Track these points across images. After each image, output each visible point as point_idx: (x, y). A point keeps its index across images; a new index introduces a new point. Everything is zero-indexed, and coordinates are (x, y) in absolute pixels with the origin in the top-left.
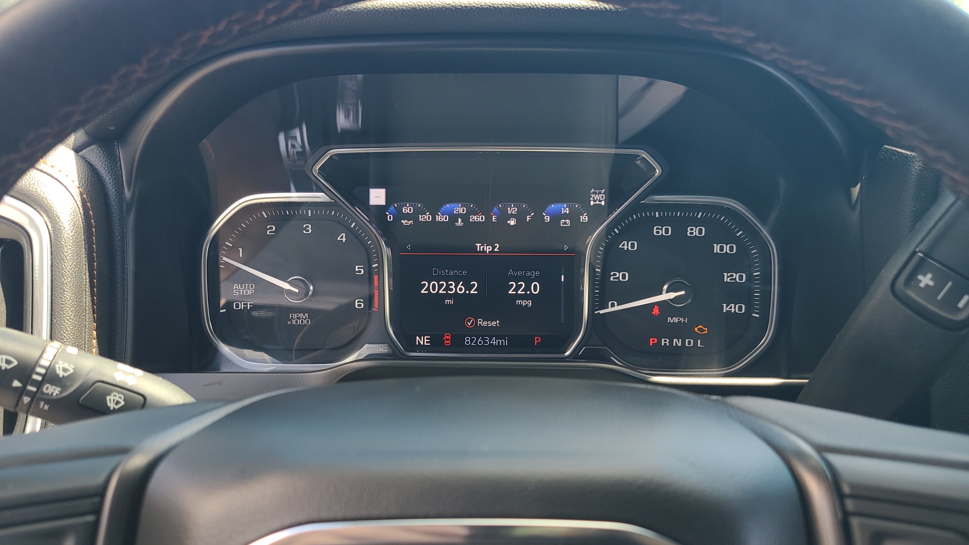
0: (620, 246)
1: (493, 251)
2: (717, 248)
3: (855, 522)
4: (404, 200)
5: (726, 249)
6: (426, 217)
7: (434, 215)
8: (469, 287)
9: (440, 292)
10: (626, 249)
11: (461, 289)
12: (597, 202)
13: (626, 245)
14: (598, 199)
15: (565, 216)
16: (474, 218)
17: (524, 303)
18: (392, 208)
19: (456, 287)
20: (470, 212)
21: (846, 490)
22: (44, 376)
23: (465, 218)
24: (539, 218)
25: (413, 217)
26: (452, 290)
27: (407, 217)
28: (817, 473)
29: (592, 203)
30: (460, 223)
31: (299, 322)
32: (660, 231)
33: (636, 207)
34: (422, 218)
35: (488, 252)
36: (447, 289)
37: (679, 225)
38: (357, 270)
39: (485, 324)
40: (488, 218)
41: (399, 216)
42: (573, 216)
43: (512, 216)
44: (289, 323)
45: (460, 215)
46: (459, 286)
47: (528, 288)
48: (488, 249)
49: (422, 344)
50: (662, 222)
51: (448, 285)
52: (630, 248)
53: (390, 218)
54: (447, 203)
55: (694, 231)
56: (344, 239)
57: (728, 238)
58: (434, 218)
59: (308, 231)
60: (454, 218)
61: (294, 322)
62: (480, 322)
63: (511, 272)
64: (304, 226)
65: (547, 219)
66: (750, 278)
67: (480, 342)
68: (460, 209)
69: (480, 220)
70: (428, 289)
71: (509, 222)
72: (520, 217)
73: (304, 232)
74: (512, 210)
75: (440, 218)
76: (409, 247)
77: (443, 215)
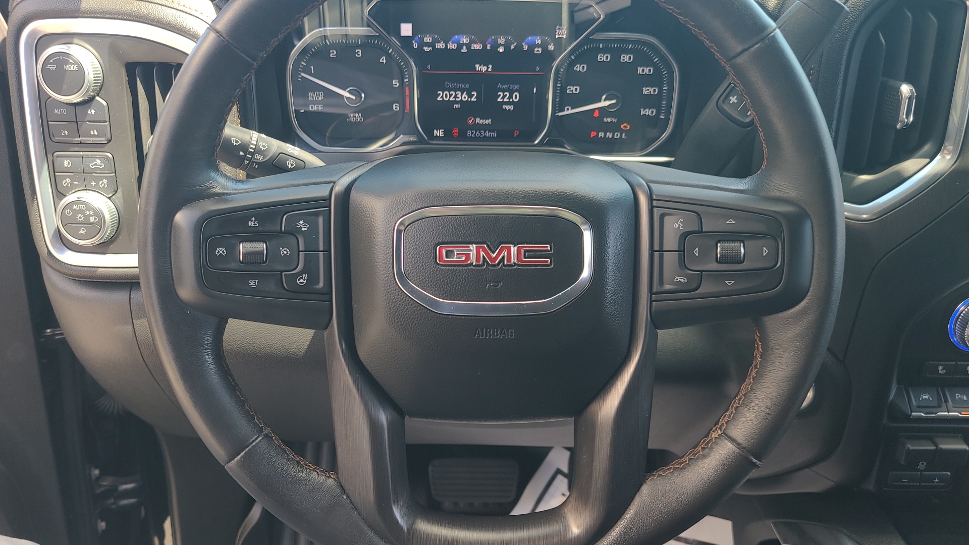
0: (575, 69)
1: (487, 70)
2: (640, 70)
3: (655, 209)
4: (426, 33)
5: (646, 70)
6: (440, 45)
7: (446, 42)
8: (470, 96)
9: (451, 99)
10: (578, 71)
11: (465, 97)
12: (561, 36)
13: (578, 68)
14: (562, 33)
15: (538, 46)
16: (474, 46)
17: (508, 107)
18: (417, 38)
19: (462, 95)
20: (472, 42)
21: (654, 197)
22: (254, 149)
23: (468, 46)
24: (520, 47)
25: (432, 45)
26: (458, 98)
27: (428, 45)
28: (644, 192)
29: (557, 37)
30: (464, 50)
31: (355, 119)
32: (602, 58)
33: (586, 40)
34: (437, 46)
35: (483, 71)
36: (456, 97)
37: (616, 53)
38: (394, 83)
39: (481, 122)
40: (485, 46)
41: (422, 44)
42: (544, 46)
43: (501, 45)
44: (348, 120)
45: (464, 44)
46: (464, 96)
47: (511, 97)
48: (484, 69)
49: (438, 135)
50: (604, 51)
51: (456, 95)
52: (581, 70)
53: (415, 45)
54: (455, 35)
55: (625, 58)
56: (385, 61)
57: (648, 63)
58: (446, 46)
59: (359, 54)
60: (460, 46)
61: (352, 120)
62: (478, 120)
63: (499, 86)
64: (356, 51)
65: (526, 48)
66: (661, 91)
67: (478, 134)
68: (465, 40)
69: (478, 48)
70: (442, 97)
71: (498, 50)
72: (507, 46)
73: (357, 55)
74: (502, 41)
75: (451, 46)
76: (429, 67)
77: (453, 43)
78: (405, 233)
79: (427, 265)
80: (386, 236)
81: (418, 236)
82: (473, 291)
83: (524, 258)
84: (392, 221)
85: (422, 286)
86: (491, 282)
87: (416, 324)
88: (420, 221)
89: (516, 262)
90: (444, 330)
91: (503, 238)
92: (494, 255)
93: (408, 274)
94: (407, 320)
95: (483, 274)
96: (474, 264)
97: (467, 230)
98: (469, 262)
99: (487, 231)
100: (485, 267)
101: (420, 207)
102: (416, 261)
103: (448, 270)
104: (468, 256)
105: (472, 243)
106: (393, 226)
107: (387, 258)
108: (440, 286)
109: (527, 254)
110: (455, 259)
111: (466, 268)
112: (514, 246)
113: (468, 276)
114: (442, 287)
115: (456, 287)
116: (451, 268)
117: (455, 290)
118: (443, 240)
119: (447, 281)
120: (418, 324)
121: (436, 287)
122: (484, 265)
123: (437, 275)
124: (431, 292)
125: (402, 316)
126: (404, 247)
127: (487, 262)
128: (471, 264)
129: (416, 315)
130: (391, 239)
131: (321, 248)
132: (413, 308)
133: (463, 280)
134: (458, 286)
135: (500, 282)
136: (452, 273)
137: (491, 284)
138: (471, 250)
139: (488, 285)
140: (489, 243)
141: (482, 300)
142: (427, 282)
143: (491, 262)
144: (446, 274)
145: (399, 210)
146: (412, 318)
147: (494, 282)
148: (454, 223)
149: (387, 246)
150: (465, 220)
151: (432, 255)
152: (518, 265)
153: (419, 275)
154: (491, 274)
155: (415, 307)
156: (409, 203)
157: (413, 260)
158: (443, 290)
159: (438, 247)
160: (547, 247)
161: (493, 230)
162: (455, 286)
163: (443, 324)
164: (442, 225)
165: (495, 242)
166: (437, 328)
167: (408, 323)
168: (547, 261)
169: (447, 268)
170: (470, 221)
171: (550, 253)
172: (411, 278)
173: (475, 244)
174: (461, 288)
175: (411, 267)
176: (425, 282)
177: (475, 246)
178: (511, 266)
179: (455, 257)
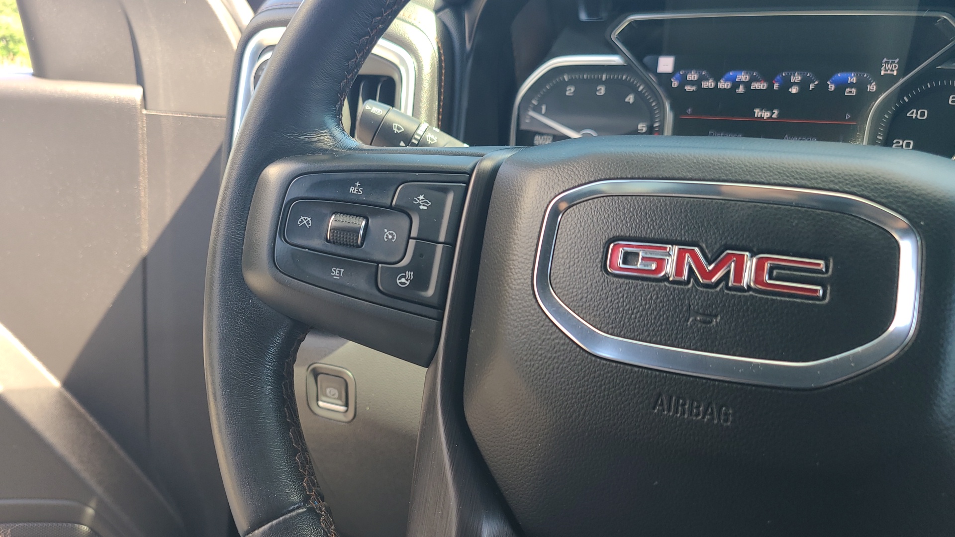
0: (908, 115)
1: (771, 117)
4: (689, 68)
6: (709, 84)
7: (717, 80)
10: (914, 118)
12: (889, 72)
13: (914, 114)
14: (890, 68)
15: (852, 85)
16: (756, 86)
18: (677, 75)
20: (753, 80)
22: (419, 141)
23: (747, 85)
24: (823, 86)
25: (698, 83)
27: (692, 83)
29: (883, 73)
30: (741, 89)
33: (930, 74)
34: (704, 85)
35: (765, 118)
38: (640, 128)
40: (771, 86)
41: (684, 82)
42: (861, 86)
43: (795, 84)
45: (741, 82)
48: (766, 115)
52: (919, 117)
53: (675, 84)
54: (730, 70)
56: (631, 101)
58: (717, 85)
59: (601, 92)
60: (736, 85)
64: (598, 89)
65: (832, 87)
68: (743, 77)
69: (761, 87)
71: (790, 90)
72: (803, 85)
73: (597, 93)
74: (796, 78)
75: (724, 85)
76: (689, 111)
77: (726, 80)
78: (563, 218)
79: (589, 272)
80: (532, 220)
81: (583, 224)
82: (661, 324)
83: (770, 278)
84: (545, 198)
85: (575, 306)
86: (697, 313)
87: (553, 369)
88: (590, 201)
89: (752, 284)
90: (601, 386)
91: (731, 239)
92: (711, 268)
93: (556, 284)
94: (541, 360)
95: (684, 297)
96: (671, 279)
97: (666, 220)
98: (663, 274)
99: (703, 225)
100: (690, 286)
101: (593, 179)
102: (572, 263)
103: (622, 283)
104: (661, 263)
105: (673, 243)
106: (546, 205)
107: (526, 254)
108: (604, 310)
109: (775, 272)
110: (639, 266)
111: (654, 284)
112: (752, 257)
113: (657, 299)
114: (608, 311)
115: (633, 313)
116: (627, 281)
117: (630, 319)
118: (622, 234)
119: (618, 303)
120: (558, 368)
121: (597, 310)
122: (688, 282)
123: (602, 289)
124: (588, 318)
125: (533, 351)
126: (558, 240)
127: (696, 279)
128: (666, 278)
129: (556, 352)
130: (539, 226)
131: (442, 238)
132: (553, 340)
133: (646, 304)
134: (637, 313)
135: (716, 316)
136: (629, 289)
137: (698, 318)
138: (670, 255)
139: (691, 320)
140: (704, 246)
141: (676, 343)
142: (584, 300)
143: (703, 279)
144: (618, 290)
145: (560, 183)
146: (550, 358)
147: (703, 314)
148: (645, 208)
149: (530, 236)
150: (666, 205)
151: (600, 256)
152: (756, 290)
153: (572, 286)
154: (699, 298)
155: (556, 338)
156: (577, 172)
157: (568, 261)
158: (609, 316)
159: (612, 245)
160: (819, 265)
161: (714, 224)
162: (630, 312)
163: (600, 375)
164: (624, 209)
165: (716, 243)
166: (588, 380)
167: (542, 364)
168: (816, 291)
169: (622, 280)
170: (675, 206)
171: (825, 276)
172: (560, 290)
173: (676, 244)
174: (641, 316)
175: (562, 272)
176: (581, 299)
177: (676, 248)
178: (742, 289)
179: (638, 264)
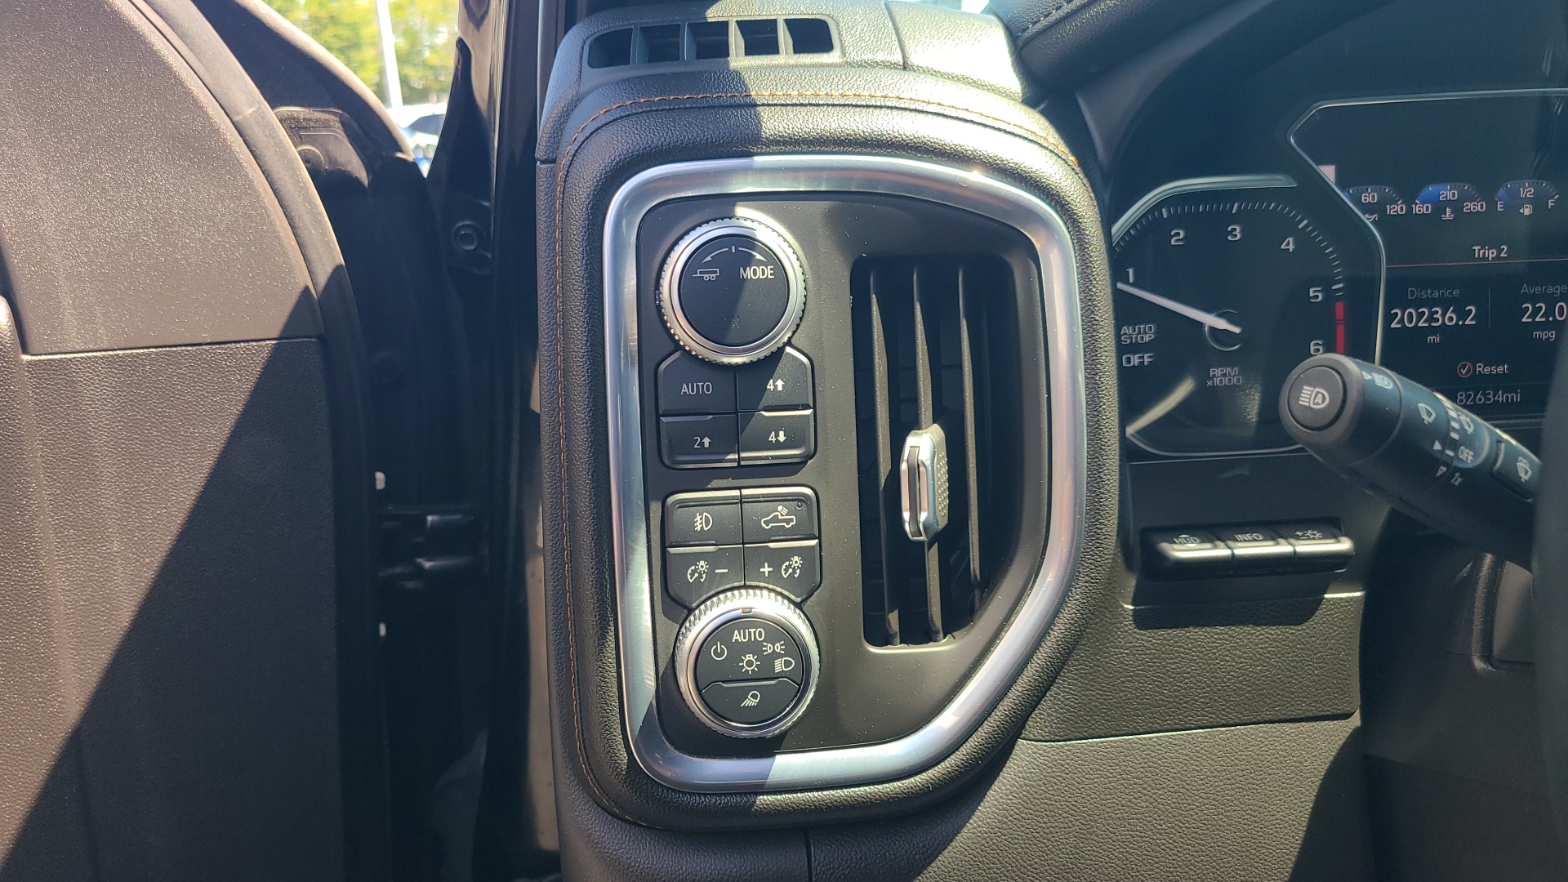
1: (1498, 257)
4: (1366, 182)
6: (1397, 208)
7: (1409, 203)
8: (1463, 315)
9: (1420, 325)
11: (1451, 319)
16: (1471, 207)
17: (1545, 335)
19: (1444, 315)
20: (1466, 197)
23: (1457, 205)
25: (1378, 208)
26: (1437, 320)
27: (1369, 208)
30: (1448, 215)
31: (1226, 381)
34: (1390, 209)
35: (1490, 259)
36: (1431, 319)
38: (1311, 295)
39: (1487, 370)
40: (1492, 204)
43: (1526, 200)
44: (1210, 383)
45: (1449, 203)
46: (1448, 315)
47: (1550, 312)
48: (1491, 254)
51: (1432, 314)
54: (1428, 184)
56: (1291, 247)
58: (1410, 209)
59: (1236, 236)
60: (1439, 207)
61: (1217, 381)
62: (1481, 368)
63: (1525, 289)
64: (1229, 229)
67: (1480, 399)
68: (1448, 193)
69: (1478, 209)
70: (1402, 321)
71: (1521, 211)
72: (1537, 202)
73: (1229, 238)
74: (1527, 191)
75: (1419, 208)
77: (1423, 203)
